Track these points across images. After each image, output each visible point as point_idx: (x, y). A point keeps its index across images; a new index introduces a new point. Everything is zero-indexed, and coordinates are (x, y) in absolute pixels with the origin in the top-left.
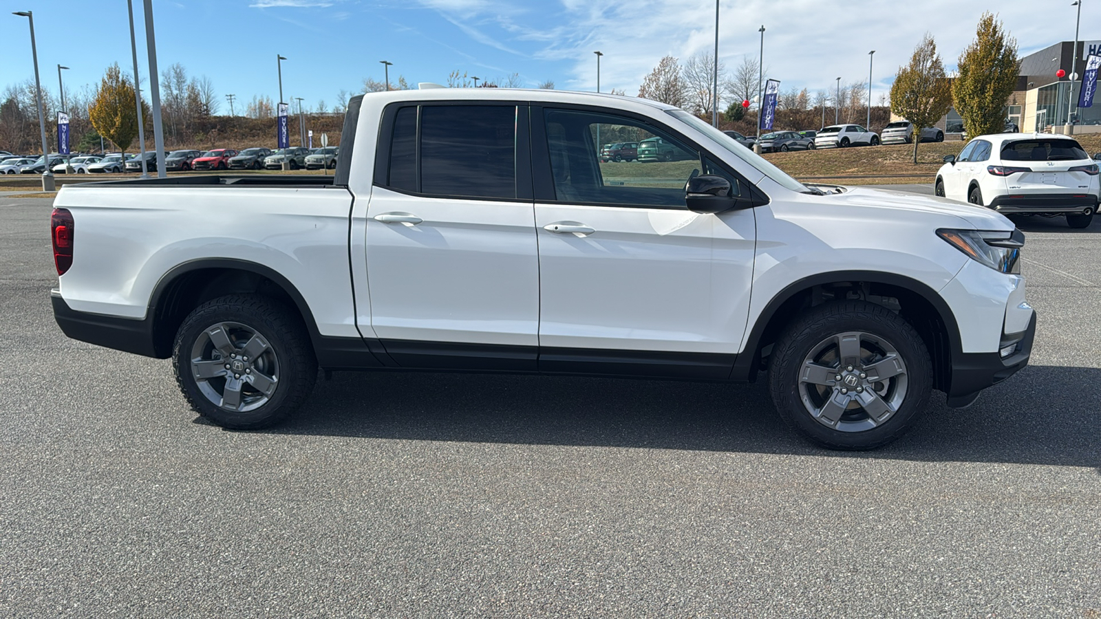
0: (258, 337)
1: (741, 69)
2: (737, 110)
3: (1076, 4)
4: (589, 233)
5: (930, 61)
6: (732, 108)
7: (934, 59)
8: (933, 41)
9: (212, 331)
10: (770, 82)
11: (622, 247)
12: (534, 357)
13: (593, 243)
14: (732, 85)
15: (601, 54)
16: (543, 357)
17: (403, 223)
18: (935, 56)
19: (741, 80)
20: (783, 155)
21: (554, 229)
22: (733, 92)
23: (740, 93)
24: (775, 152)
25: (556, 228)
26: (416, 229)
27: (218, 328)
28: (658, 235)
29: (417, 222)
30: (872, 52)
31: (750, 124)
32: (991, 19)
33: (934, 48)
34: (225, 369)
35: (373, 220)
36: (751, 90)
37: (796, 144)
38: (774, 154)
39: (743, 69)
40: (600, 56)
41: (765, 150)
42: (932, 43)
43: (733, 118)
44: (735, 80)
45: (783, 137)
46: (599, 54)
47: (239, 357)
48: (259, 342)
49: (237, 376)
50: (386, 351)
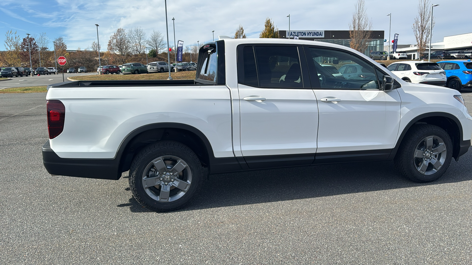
0: (181, 162)
1: (152, 35)
2: (153, 53)
3: (288, 16)
4: (339, 101)
5: (242, 36)
6: (151, 52)
7: (244, 35)
9: (156, 161)
10: (179, 41)
11: (352, 107)
12: (313, 158)
13: (340, 106)
14: (149, 42)
15: (98, 26)
16: (317, 158)
17: (256, 101)
19: (153, 40)
20: (187, 72)
21: (326, 100)
22: (150, 45)
23: (153, 46)
24: (183, 71)
25: (327, 100)
26: (263, 103)
27: (160, 159)
28: (366, 101)
29: (263, 100)
30: (213, 31)
31: (160, 59)
32: (269, 20)
33: (243, 31)
34: (160, 181)
35: (243, 100)
36: (158, 45)
37: (191, 68)
38: (184, 72)
39: (153, 35)
40: (98, 27)
41: (179, 70)
42: (242, 29)
43: (152, 56)
44: (150, 40)
45: (186, 65)
46: (97, 25)
47: (168, 174)
48: (182, 164)
49: (166, 183)
50: (246, 162)
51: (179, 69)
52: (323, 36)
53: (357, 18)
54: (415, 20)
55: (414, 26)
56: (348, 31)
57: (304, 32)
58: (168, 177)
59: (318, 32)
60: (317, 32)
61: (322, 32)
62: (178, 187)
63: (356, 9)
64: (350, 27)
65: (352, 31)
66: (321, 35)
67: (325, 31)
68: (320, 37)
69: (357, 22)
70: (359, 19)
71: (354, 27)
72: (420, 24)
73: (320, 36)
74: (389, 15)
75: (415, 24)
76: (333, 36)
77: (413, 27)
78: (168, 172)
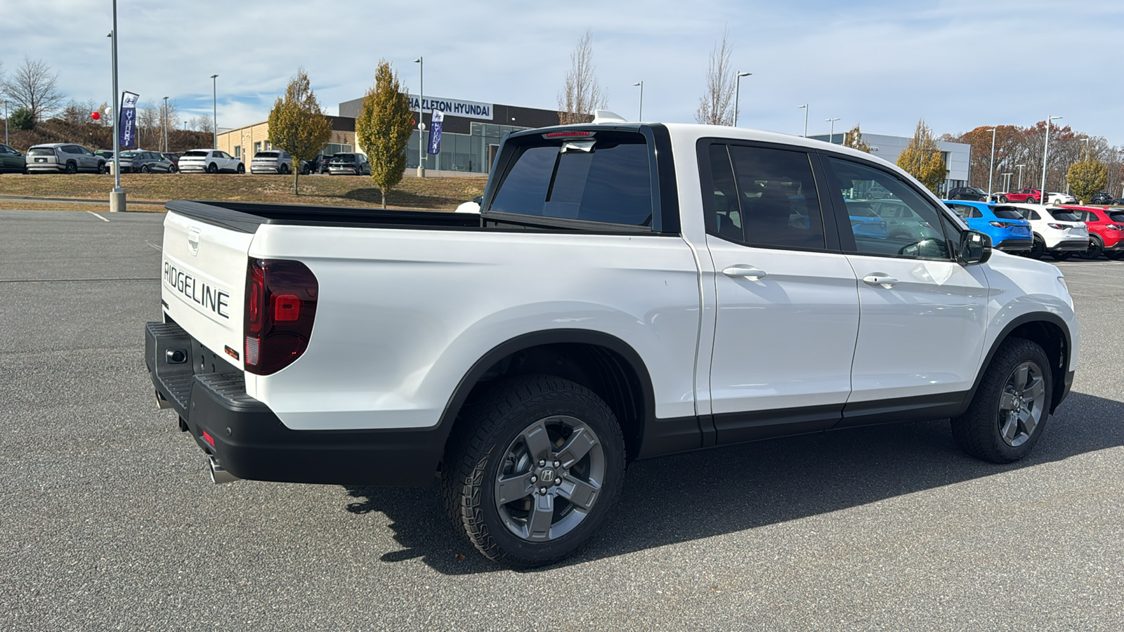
0: (585, 432)
1: (23, 71)
2: (25, 118)
3: (418, 61)
4: (894, 284)
5: (304, 95)
6: (18, 115)
7: (309, 94)
8: (306, 76)
9: (530, 432)
10: (126, 94)
11: (916, 298)
12: (839, 415)
13: (896, 294)
14: (12, 88)
16: (846, 414)
17: (747, 277)
18: (309, 92)
19: (23, 83)
20: (148, 177)
21: (874, 281)
22: (14, 96)
23: (24, 99)
24: (134, 172)
25: (876, 280)
26: (761, 284)
27: (540, 426)
29: (761, 276)
30: (215, 76)
31: (44, 135)
32: (386, 66)
33: (308, 83)
34: (530, 484)
35: (721, 274)
36: (39, 97)
37: (154, 165)
38: (136, 174)
39: (24, 71)
41: (123, 170)
42: (305, 78)
43: (21, 127)
44: (14, 83)
45: (142, 156)
47: (549, 464)
48: (584, 437)
49: (543, 490)
50: (716, 429)
51: (121, 167)
52: (491, 117)
53: (575, 85)
54: (700, 102)
55: (699, 115)
56: (556, 112)
57: (447, 103)
58: (548, 472)
59: (478, 107)
60: (476, 105)
61: (488, 108)
62: (571, 498)
63: (574, 65)
64: (560, 103)
65: (565, 113)
66: (485, 113)
67: (494, 105)
68: (484, 117)
69: (575, 92)
70: (580, 87)
71: (570, 105)
72: (710, 110)
73: (484, 115)
74: (639, 84)
75: (701, 111)
76: (513, 119)
77: (697, 117)
78: (550, 460)
